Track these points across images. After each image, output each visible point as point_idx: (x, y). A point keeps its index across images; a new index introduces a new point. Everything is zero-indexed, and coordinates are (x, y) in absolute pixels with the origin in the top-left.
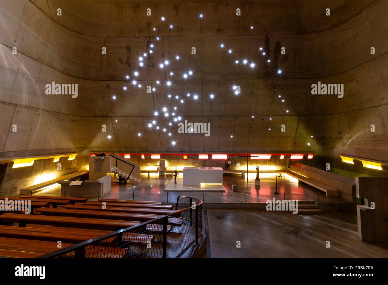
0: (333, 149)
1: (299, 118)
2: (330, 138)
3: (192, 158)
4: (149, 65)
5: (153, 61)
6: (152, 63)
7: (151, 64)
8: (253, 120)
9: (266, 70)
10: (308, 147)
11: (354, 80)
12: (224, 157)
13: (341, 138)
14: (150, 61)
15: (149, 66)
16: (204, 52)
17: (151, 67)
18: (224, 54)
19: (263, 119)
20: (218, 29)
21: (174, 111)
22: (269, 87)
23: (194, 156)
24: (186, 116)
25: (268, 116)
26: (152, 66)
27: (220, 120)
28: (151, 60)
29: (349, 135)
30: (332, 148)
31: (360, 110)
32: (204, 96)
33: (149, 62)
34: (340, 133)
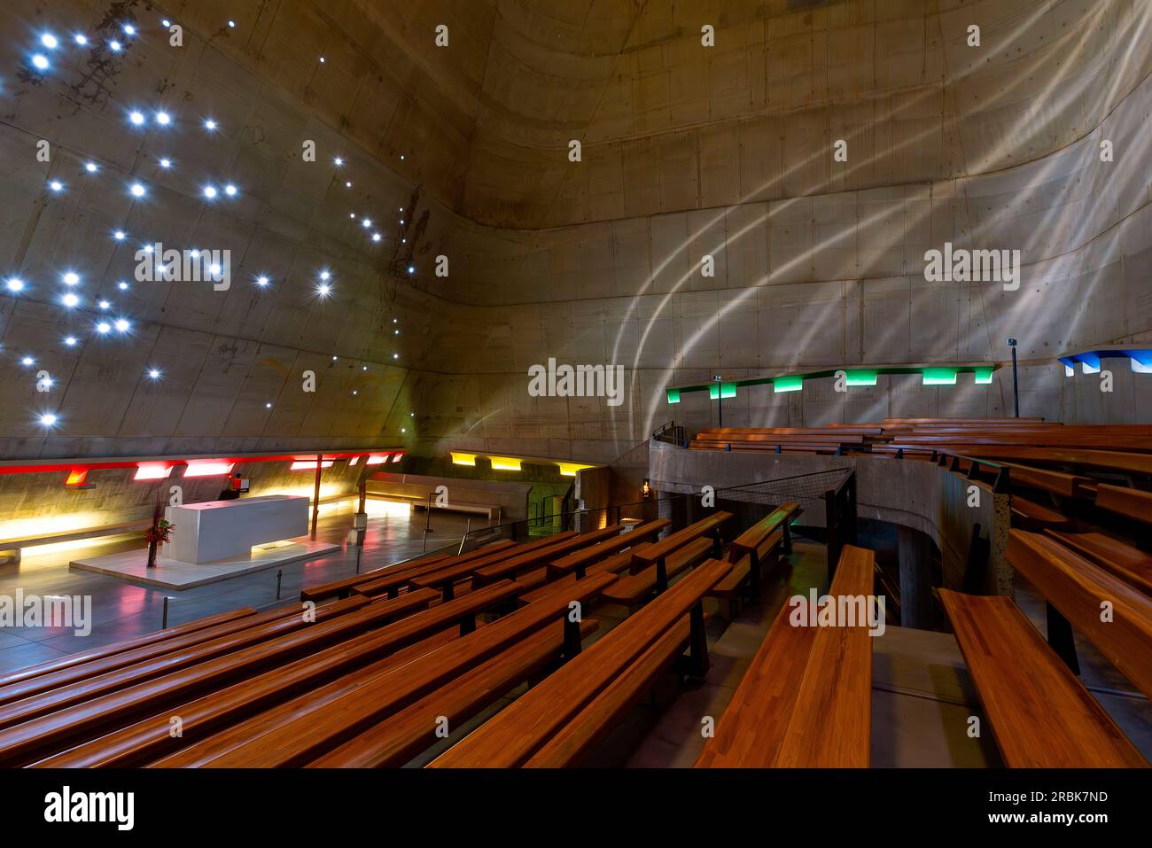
0: (436, 441)
1: (408, 373)
2: (439, 418)
3: (107, 480)
4: (82, 86)
5: (108, 83)
6: (100, 86)
7: (91, 88)
8: (332, 364)
9: (394, 257)
10: (401, 437)
11: (506, 324)
12: (218, 468)
13: (462, 420)
14: (94, 73)
15: (81, 89)
16: (291, 153)
17: (86, 96)
18: (335, 183)
19: (351, 367)
20: (345, 119)
21: (114, 295)
22: (386, 295)
23: (119, 472)
24: (155, 323)
25: (362, 361)
26: (94, 99)
27: (258, 353)
28: (99, 72)
29: (477, 415)
30: (436, 439)
31: (506, 373)
32: (241, 273)
33: (87, 78)
34: (459, 409)
